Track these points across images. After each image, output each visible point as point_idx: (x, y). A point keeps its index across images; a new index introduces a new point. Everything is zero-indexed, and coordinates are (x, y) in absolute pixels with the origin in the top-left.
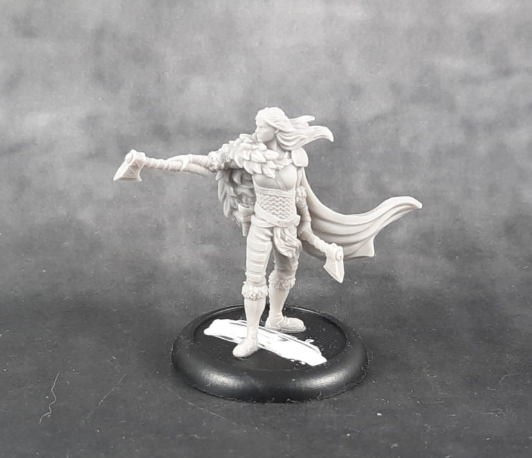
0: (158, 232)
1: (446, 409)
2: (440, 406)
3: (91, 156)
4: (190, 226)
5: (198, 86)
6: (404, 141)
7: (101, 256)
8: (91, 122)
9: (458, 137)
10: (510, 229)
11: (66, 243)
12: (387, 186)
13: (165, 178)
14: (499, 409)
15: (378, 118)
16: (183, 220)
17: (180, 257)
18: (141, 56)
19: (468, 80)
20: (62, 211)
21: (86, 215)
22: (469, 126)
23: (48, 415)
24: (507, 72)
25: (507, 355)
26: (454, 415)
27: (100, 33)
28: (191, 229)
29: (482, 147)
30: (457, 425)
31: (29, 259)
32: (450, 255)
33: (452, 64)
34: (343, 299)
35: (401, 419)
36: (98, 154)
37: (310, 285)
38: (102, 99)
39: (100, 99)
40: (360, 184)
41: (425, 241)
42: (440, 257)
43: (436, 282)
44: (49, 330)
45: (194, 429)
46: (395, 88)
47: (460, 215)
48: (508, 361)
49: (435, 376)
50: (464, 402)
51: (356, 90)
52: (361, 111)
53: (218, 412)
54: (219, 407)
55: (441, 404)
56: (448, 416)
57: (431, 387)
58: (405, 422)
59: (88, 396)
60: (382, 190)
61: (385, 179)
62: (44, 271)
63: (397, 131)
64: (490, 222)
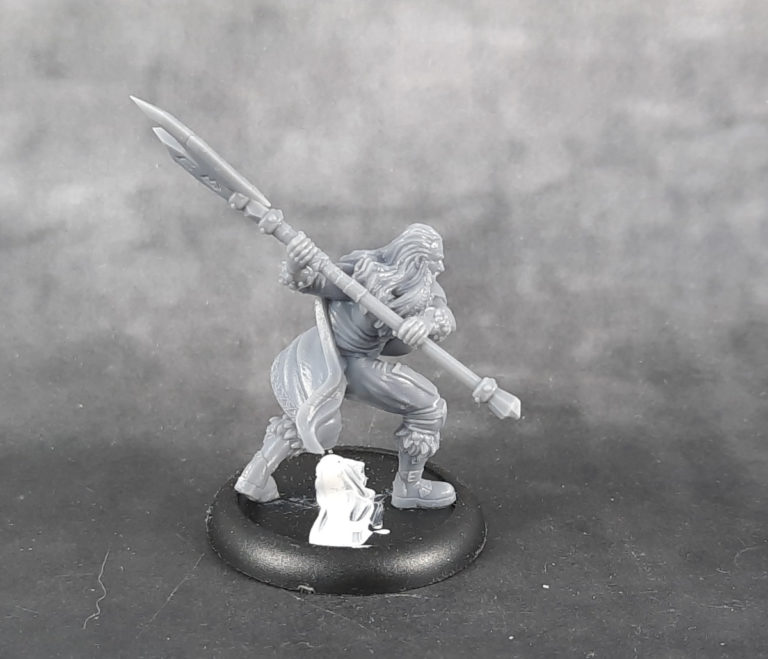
0: (241, 351)
1: (661, 602)
2: (652, 598)
3: (144, 247)
5: (294, 144)
6: (586, 220)
7: (161, 385)
8: (144, 198)
9: (662, 215)
10: (739, 341)
11: (111, 368)
13: (250, 276)
14: (736, 601)
15: (549, 188)
18: (214, 103)
19: (674, 133)
20: (104, 323)
21: (139, 329)
22: (677, 199)
23: (95, 616)
24: (729, 122)
25: (743, 520)
26: (672, 610)
27: (155, 72)
29: (696, 228)
30: (677, 624)
31: (59, 390)
32: (656, 378)
33: (652, 111)
34: (506, 441)
35: (598, 617)
36: (154, 244)
37: (459, 421)
38: (159, 166)
39: (157, 166)
40: (526, 281)
41: (620, 360)
42: (641, 381)
43: (636, 416)
44: (91, 490)
45: (304, 634)
46: (572, 145)
47: (667, 323)
48: (744, 529)
49: (643, 554)
50: (685, 592)
51: (517, 150)
52: (525, 179)
53: (337, 610)
54: (340, 604)
55: (653, 594)
56: (664, 612)
57: (638, 570)
58: (604, 621)
59: (151, 588)
60: (556, 289)
61: (561, 274)
62: (81, 406)
63: (577, 206)
64: (711, 332)
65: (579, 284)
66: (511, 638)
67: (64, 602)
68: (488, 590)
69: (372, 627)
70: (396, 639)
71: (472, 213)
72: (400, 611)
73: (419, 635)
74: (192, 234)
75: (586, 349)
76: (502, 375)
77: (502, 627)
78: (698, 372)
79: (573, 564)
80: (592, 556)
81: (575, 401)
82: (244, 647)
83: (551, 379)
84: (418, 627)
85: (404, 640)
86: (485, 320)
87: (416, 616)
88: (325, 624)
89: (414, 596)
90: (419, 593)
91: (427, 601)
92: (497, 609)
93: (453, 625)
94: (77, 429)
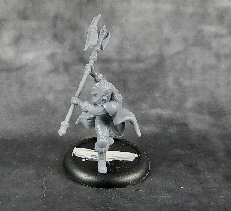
1: (218, 193)
2: (215, 192)
6: (189, 63)
7: (58, 115)
9: (213, 61)
11: (42, 110)
12: (182, 83)
15: (178, 53)
18: (74, 27)
19: (217, 36)
20: (40, 96)
21: (50, 97)
22: (218, 56)
23: (43, 196)
26: (222, 196)
29: (224, 66)
30: (224, 201)
31: (27, 117)
32: (211, 114)
33: (210, 29)
34: (165, 135)
35: (199, 199)
36: (55, 71)
37: (150, 128)
39: (56, 46)
40: (170, 82)
41: (200, 108)
42: (206, 115)
43: (206, 126)
44: (38, 151)
45: (108, 204)
46: (185, 40)
47: (214, 96)
49: (211, 176)
50: (225, 190)
51: (168, 41)
52: (170, 50)
53: (118, 195)
54: (118, 193)
55: (215, 190)
56: (219, 197)
57: (210, 182)
58: (201, 200)
59: (59, 186)
60: (179, 84)
61: (181, 80)
62: (34, 122)
63: (186, 58)
64: (228, 99)
65: (186, 83)
66: (173, 206)
67: (33, 191)
68: (164, 189)
69: (129, 201)
70: (137, 206)
71: (154, 61)
72: (137, 196)
73: (144, 205)
74: (67, 67)
75: (189, 104)
76: (163, 112)
77: (169, 202)
78: (224, 111)
79: (190, 179)
80: (195, 176)
81: (186, 121)
82: (90, 208)
83: (178, 114)
84: (143, 202)
85: (139, 206)
86: (157, 95)
87: (142, 198)
88: (114, 200)
89: (141, 190)
90: (142, 189)
91: (145, 192)
92: (167, 195)
93: (154, 201)
94: (33, 130)
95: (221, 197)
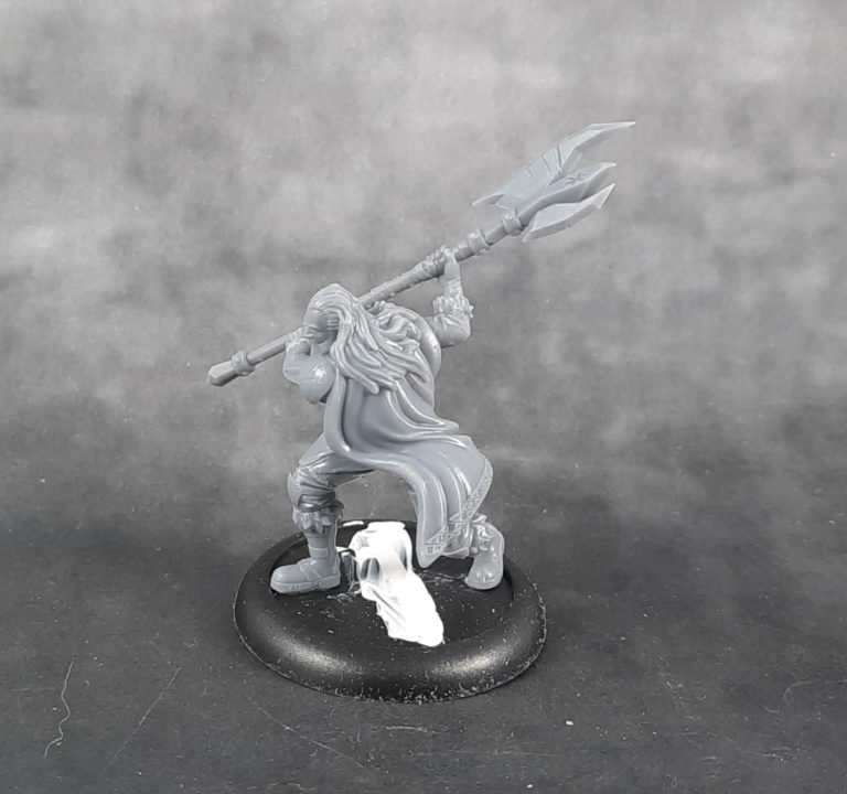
0: (225, 421)
1: (700, 747)
2: (690, 741)
3: (119, 299)
4: (277, 412)
5: (293, 189)
6: (622, 284)
7: (134, 459)
8: (122, 243)
9: (709, 279)
10: (793, 427)
11: (78, 436)
12: (594, 355)
13: (238, 335)
14: (785, 748)
15: (583, 246)
16: (265, 403)
17: (260, 462)
18: (203, 139)
19: (725, 187)
20: (72, 385)
21: (111, 392)
22: (726, 261)
23: (57, 742)
24: (787, 177)
25: (794, 646)
26: (713, 758)
27: (139, 103)
28: (279, 418)
29: (747, 296)
30: (718, 775)
31: (18, 461)
32: (697, 468)
33: (700, 161)
34: (525, 539)
35: (628, 763)
36: (131, 295)
38: (140, 208)
39: (137, 208)
40: (551, 350)
41: (656, 445)
42: (679, 471)
43: (674, 513)
44: (52, 583)
45: (294, 773)
47: (711, 404)
48: (796, 658)
49: (680, 686)
50: (728, 735)
53: (332, 744)
54: (334, 736)
55: (692, 737)
56: (703, 759)
57: (674, 706)
58: (636, 768)
59: (120, 708)
60: (585, 361)
61: (592, 343)
62: (43, 481)
63: (611, 267)
64: (760, 416)
65: (611, 355)
66: (530, 786)
67: (22, 722)
68: (504, 725)
69: (372, 766)
70: (400, 783)
71: (493, 271)
72: (403, 749)
73: (424, 779)
74: (174, 286)
75: (617, 432)
76: (521, 459)
77: (520, 772)
78: (745, 462)
79: (601, 695)
80: (622, 687)
81: (604, 493)
82: (227, 787)
83: (577, 466)
84: (424, 768)
85: (408, 784)
86: (503, 394)
87: (421, 754)
88: (318, 760)
89: (420, 729)
90: (424, 726)
91: (434, 736)
92: (513, 749)
93: (463, 768)
94: (38, 508)
95: (709, 761)
